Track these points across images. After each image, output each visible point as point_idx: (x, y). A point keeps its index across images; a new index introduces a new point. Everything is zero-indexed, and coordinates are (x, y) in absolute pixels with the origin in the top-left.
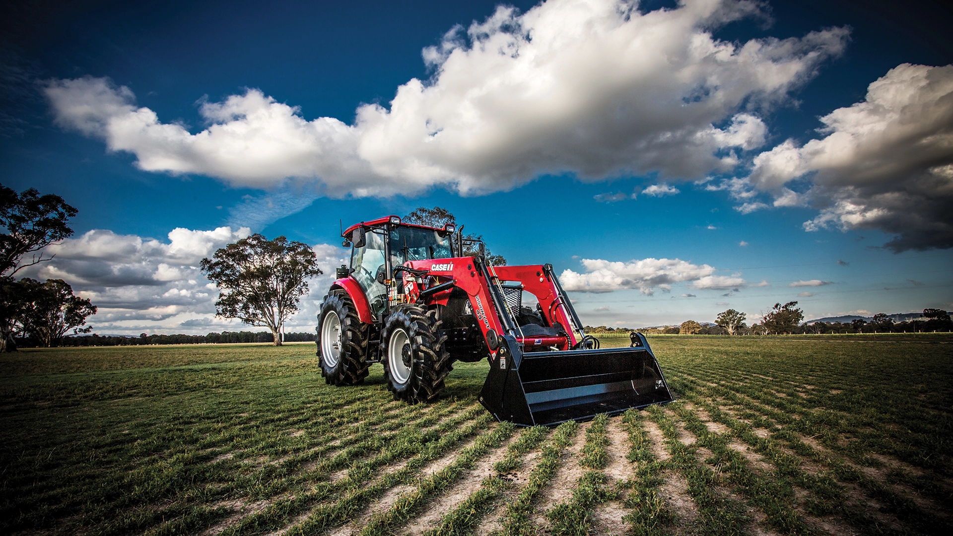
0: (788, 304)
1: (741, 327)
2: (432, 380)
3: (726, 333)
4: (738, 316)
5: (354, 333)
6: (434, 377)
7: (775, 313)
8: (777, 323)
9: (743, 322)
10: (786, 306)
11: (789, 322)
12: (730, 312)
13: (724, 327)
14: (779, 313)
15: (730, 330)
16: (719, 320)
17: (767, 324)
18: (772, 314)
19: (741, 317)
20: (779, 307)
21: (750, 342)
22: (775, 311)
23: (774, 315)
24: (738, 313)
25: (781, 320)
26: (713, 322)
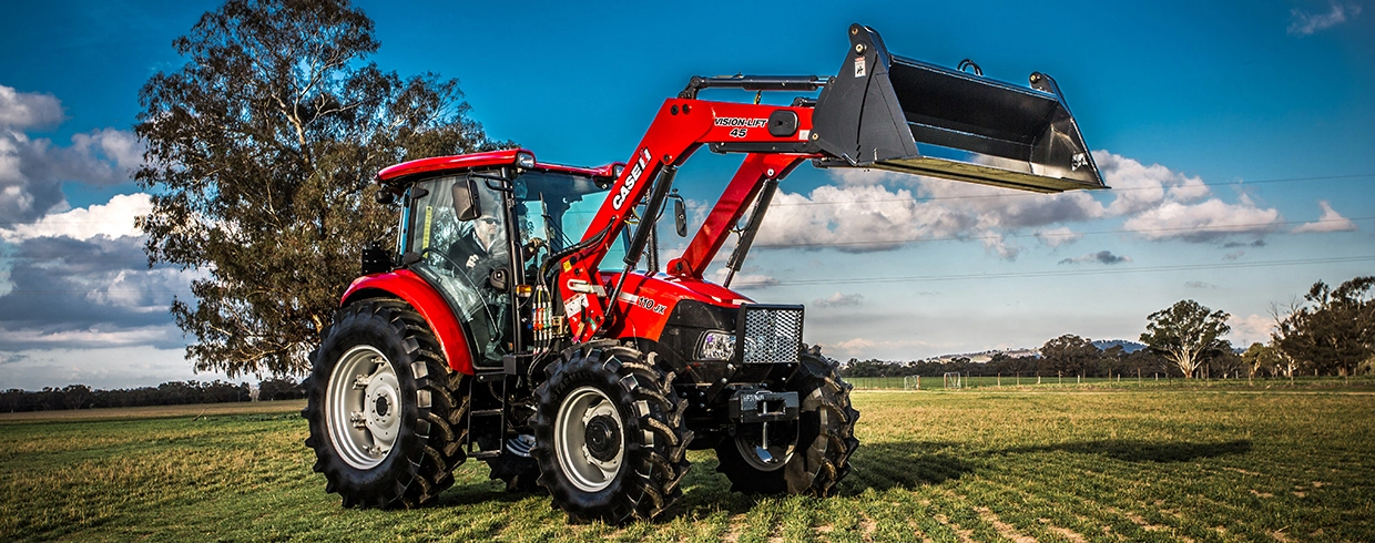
0: (1349, 284)
1: (1216, 353)
2: (665, 480)
3: (1176, 373)
4: (1208, 319)
5: (436, 396)
6: (671, 475)
7: (1311, 311)
8: (1319, 342)
9: (1221, 338)
10: (1343, 290)
11: (1353, 337)
12: (1183, 309)
13: (1168, 353)
14: (1322, 312)
15: (1186, 364)
16: (1153, 333)
17: (1289, 345)
18: (1304, 314)
19: (1214, 325)
20: (1322, 293)
21: (1237, 398)
22: (1313, 307)
23: (1309, 317)
24: (1206, 313)
25: (1329, 331)
26: (1135, 339)
